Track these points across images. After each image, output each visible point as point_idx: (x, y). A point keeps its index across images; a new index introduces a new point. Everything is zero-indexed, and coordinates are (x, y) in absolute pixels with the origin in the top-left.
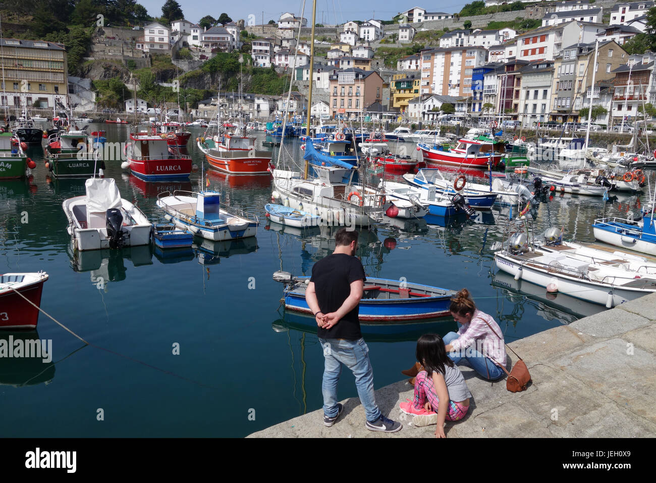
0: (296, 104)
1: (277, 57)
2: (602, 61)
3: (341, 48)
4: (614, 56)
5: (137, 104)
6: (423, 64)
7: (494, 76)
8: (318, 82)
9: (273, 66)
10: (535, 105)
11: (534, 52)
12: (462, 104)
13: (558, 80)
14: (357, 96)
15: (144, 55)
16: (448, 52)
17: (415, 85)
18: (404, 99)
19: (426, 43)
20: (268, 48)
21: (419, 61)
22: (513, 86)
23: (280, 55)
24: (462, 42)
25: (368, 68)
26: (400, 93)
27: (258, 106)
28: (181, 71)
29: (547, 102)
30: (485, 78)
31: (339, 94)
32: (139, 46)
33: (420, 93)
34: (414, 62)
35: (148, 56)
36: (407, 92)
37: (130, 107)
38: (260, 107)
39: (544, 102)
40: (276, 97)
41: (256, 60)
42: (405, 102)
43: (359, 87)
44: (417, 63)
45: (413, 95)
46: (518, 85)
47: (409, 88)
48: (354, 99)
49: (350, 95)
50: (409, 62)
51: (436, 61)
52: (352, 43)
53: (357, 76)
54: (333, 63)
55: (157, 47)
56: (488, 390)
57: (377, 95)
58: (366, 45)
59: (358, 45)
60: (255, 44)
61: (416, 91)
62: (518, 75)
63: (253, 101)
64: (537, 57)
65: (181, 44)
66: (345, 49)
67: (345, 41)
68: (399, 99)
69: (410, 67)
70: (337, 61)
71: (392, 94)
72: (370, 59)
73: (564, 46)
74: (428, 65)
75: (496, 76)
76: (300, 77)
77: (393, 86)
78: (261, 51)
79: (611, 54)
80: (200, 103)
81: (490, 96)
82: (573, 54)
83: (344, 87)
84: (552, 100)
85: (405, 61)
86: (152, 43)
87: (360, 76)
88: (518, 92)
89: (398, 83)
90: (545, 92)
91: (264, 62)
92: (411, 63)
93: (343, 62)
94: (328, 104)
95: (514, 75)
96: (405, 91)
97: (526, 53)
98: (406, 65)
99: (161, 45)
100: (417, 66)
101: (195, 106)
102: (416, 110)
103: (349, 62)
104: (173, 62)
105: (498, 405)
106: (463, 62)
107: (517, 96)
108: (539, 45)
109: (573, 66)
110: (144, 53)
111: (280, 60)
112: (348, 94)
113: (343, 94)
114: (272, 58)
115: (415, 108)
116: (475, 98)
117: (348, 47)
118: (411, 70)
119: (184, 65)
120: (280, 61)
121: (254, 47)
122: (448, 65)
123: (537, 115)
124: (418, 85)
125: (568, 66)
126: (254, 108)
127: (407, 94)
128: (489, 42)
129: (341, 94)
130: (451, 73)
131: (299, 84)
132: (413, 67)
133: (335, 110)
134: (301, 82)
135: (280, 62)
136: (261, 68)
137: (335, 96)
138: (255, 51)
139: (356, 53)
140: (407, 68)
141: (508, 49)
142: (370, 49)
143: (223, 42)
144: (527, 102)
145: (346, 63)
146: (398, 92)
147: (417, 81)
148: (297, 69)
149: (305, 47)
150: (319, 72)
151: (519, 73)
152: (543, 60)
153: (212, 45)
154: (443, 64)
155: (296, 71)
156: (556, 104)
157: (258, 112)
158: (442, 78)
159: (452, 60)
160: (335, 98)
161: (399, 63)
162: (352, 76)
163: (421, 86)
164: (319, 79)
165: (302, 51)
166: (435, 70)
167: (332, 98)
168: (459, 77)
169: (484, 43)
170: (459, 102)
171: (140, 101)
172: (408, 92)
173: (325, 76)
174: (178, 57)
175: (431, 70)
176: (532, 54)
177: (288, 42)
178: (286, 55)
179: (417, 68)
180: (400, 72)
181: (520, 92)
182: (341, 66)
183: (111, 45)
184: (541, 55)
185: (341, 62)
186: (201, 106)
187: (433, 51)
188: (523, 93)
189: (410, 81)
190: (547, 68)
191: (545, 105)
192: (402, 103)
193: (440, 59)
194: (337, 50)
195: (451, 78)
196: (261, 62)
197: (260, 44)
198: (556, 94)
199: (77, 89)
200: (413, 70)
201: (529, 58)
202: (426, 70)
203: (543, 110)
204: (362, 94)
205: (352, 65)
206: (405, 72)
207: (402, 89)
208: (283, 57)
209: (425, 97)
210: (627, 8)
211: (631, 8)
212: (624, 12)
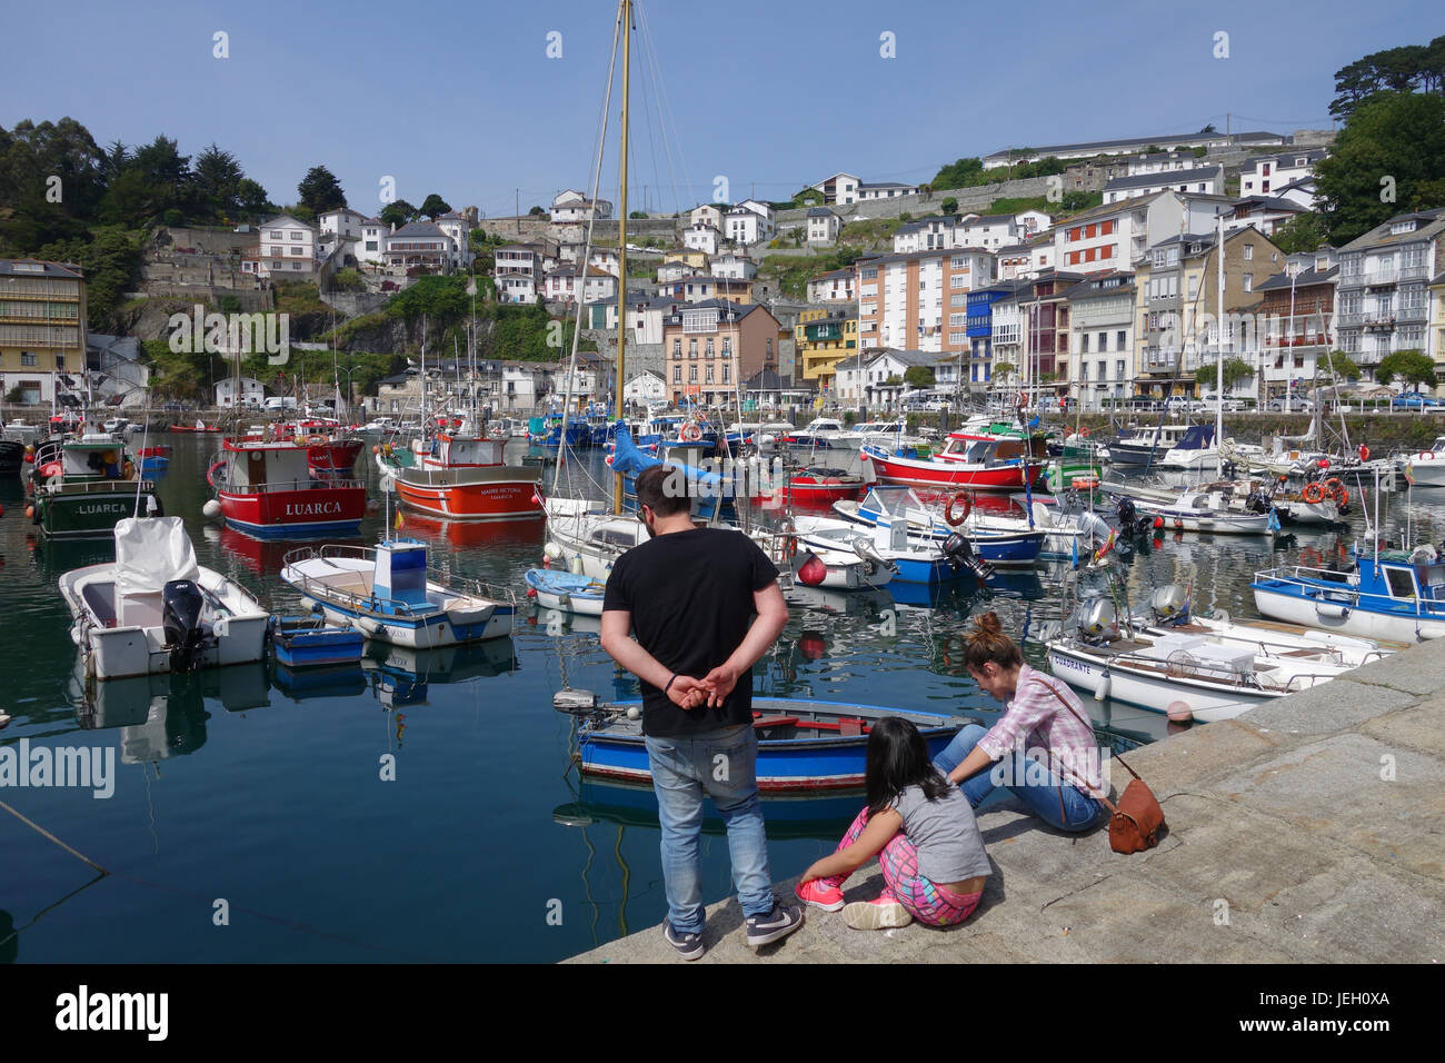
0: (593, 379)
1: (549, 283)
2: (1233, 269)
3: (685, 259)
4: (1257, 258)
5: (241, 389)
6: (862, 288)
7: (1013, 306)
8: (638, 332)
9: (543, 301)
10: (1103, 364)
11: (1090, 254)
12: (950, 368)
13: (1146, 311)
14: (724, 357)
15: (259, 285)
16: (913, 261)
17: (848, 331)
18: (825, 360)
19: (866, 246)
20: (529, 264)
21: (852, 282)
22: (1054, 325)
23: (556, 277)
24: (941, 242)
25: (745, 299)
26: (815, 349)
27: (511, 385)
28: (340, 317)
29: (1127, 356)
30: (994, 311)
31: (685, 355)
32: (247, 266)
33: (859, 346)
34: (842, 284)
35: (268, 286)
36: (832, 346)
37: (225, 397)
38: (516, 386)
39: (1120, 355)
40: (549, 366)
41: (505, 288)
42: (829, 368)
43: (727, 339)
44: (848, 286)
45: (843, 352)
46: (1064, 323)
47: (836, 338)
48: (718, 364)
49: (710, 355)
50: (831, 285)
51: (888, 280)
52: (710, 249)
53: (723, 315)
54: (671, 291)
55: (287, 268)
56: (1067, 852)
57: (768, 353)
58: (739, 252)
59: (722, 252)
60: (501, 256)
61: (851, 345)
62: (1060, 302)
63: (498, 375)
64: (1098, 265)
65: (340, 261)
66: (696, 261)
67: (695, 246)
68: (814, 362)
69: (834, 294)
70: (679, 286)
71: (799, 353)
72: (748, 280)
73: (1151, 242)
74: (872, 289)
75: (1017, 307)
76: (601, 322)
77: (800, 336)
78: (514, 269)
79: (1250, 254)
80: (382, 384)
81: (1007, 348)
82: (1173, 256)
83: (695, 341)
84: (1137, 354)
85: (823, 282)
86: (277, 259)
87: (730, 316)
88: (1064, 337)
89: (811, 329)
90: (1122, 336)
91: (524, 294)
92: (836, 287)
93: (691, 288)
94: (662, 377)
95: (1055, 304)
96: (826, 344)
97: (1075, 258)
98: (826, 290)
99: (297, 263)
100: (849, 293)
101: (371, 390)
102: (853, 384)
103: (704, 288)
104: (322, 298)
105: (1096, 879)
106: (946, 281)
107: (1064, 346)
108: (1100, 240)
109: (1173, 280)
110: (258, 280)
111: (556, 287)
112: (706, 353)
113: (694, 356)
114: (539, 283)
115: (850, 378)
116: (976, 354)
117: (701, 257)
118: (838, 300)
119: (346, 304)
120: (555, 290)
121: (499, 263)
122: (914, 288)
123: (1109, 385)
124: (854, 331)
125: (1164, 281)
126: (501, 390)
127: (831, 351)
128: (996, 241)
129: (690, 354)
130: (921, 303)
131: (599, 338)
132: (841, 294)
133: (678, 389)
134: (601, 333)
135: (556, 292)
136: (516, 305)
137: (678, 360)
138: (501, 270)
139: (716, 269)
140: (829, 297)
141: (1036, 253)
142: (747, 260)
143: (431, 254)
144: (1085, 358)
145: (697, 290)
146: (812, 347)
147: (851, 322)
148: (593, 305)
149: (610, 261)
150: (640, 311)
151: (1064, 299)
152: (1111, 270)
153: (409, 261)
154: (905, 287)
155: (591, 310)
156: (1146, 359)
157: (511, 398)
158: (903, 315)
159: (923, 277)
160: (677, 363)
161: (810, 287)
162: (712, 317)
163: (858, 332)
164: (641, 325)
165: (603, 267)
166: (887, 298)
167: (671, 364)
168: (939, 312)
169: (986, 242)
170: (943, 364)
171: (248, 384)
172: (834, 346)
173: (654, 318)
174: (334, 285)
175: (879, 298)
176: (1087, 260)
177: (572, 250)
178: (570, 277)
179: (849, 296)
180: (814, 307)
181: (1070, 337)
182: (688, 297)
183: (185, 266)
184: (1106, 260)
185: (686, 289)
186: (385, 390)
187: (879, 262)
188: (1075, 341)
189: (836, 323)
190: (1120, 286)
191: (1123, 362)
192: (821, 369)
193: (896, 277)
194: (677, 264)
195: (922, 314)
196: (515, 292)
197: (513, 256)
198: (1145, 339)
199: (107, 361)
200: (842, 300)
201: (1083, 268)
202: (868, 298)
203: (1121, 374)
204: (735, 354)
205: (711, 293)
206: (824, 305)
207: (821, 340)
208: (563, 282)
209: (870, 356)
210: (1273, 165)
211: (1280, 166)
212: (1266, 173)
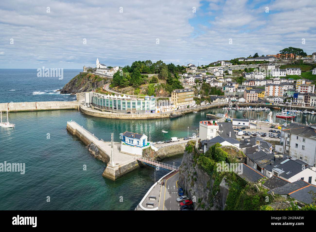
9: (215, 86)
14: (256, 96)
16: (274, 85)
30: (299, 95)
31: (250, 96)
45: (262, 95)
46: (309, 98)
54: (230, 84)
63: (225, 98)
74: (267, 88)
76: (224, 89)
80: (213, 101)
106: (279, 88)
112: (253, 96)
116: (294, 99)
117: (223, 77)
124: (264, 92)
130: (275, 90)
133: (248, 100)
134: (225, 91)
143: (200, 80)
144: (312, 102)
145: (234, 84)
150: (230, 88)
154: (273, 88)
159: (276, 87)
162: (254, 92)
164: (230, 90)
166: (270, 89)
167: (247, 97)
168: (278, 92)
184: (307, 90)
187: (269, 85)
189: (261, 91)
196: (211, 85)
210: (291, 70)
211: (292, 70)
212: (290, 71)
